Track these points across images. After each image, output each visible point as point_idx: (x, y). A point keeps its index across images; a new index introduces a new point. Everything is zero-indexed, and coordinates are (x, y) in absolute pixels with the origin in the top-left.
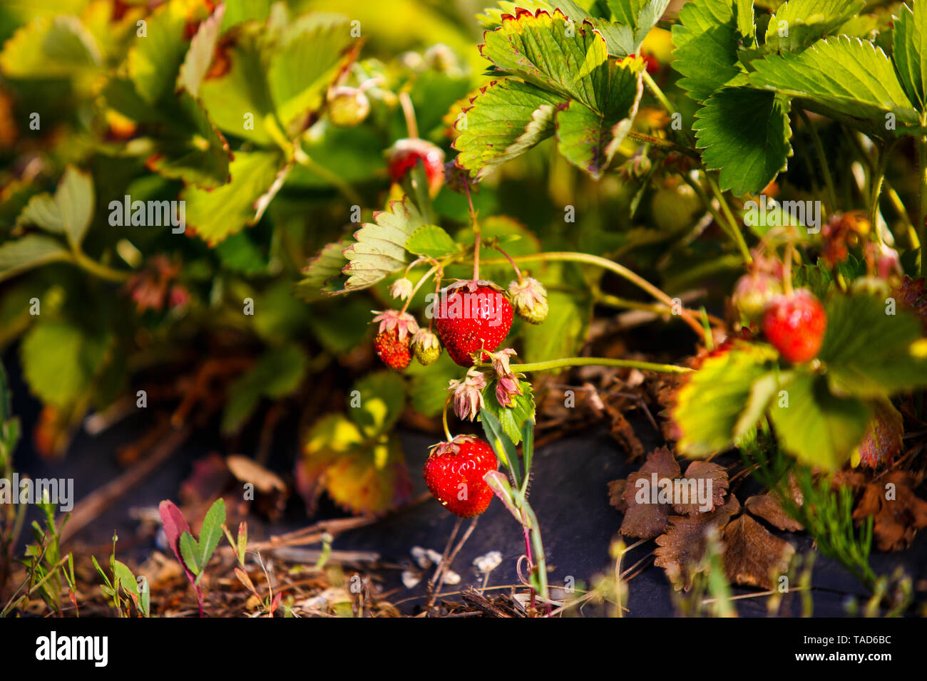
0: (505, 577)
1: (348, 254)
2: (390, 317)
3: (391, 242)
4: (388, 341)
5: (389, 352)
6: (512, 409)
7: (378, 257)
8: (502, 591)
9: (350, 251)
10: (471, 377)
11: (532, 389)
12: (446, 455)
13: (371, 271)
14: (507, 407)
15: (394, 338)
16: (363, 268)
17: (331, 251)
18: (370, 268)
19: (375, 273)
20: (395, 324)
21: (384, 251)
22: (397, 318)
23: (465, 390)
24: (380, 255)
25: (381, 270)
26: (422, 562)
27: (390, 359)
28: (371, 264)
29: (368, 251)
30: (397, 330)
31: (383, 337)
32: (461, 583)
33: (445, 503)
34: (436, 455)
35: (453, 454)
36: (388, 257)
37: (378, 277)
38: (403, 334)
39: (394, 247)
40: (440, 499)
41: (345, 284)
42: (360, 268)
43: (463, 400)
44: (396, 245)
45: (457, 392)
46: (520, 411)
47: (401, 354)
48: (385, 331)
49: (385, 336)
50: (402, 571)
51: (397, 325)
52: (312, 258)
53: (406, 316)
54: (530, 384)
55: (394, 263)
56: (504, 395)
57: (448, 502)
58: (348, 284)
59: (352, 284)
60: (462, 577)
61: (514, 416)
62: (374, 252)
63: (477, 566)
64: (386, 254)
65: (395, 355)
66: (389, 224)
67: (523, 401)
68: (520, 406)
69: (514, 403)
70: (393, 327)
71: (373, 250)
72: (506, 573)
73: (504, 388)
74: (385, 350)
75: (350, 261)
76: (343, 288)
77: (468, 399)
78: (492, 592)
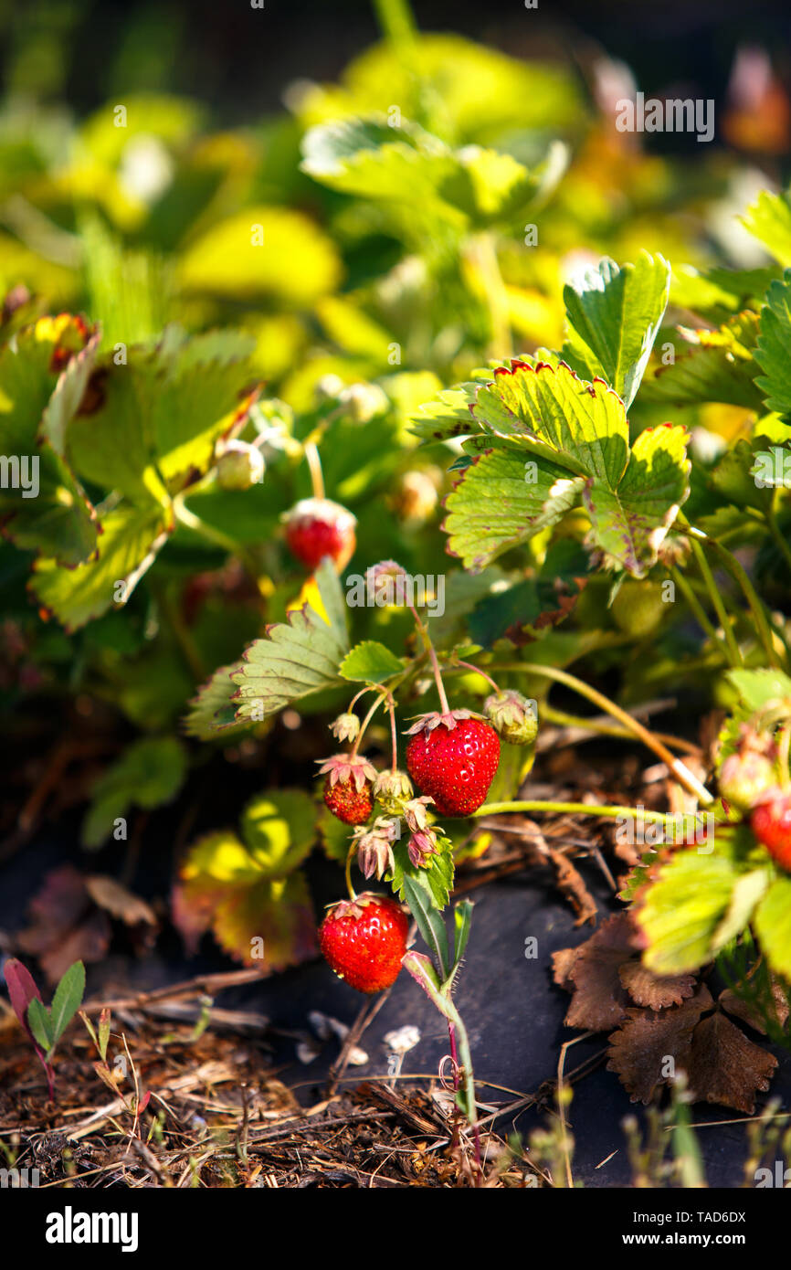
0: (423, 1063)
1: (237, 678)
2: (340, 764)
3: (289, 661)
4: (343, 794)
5: (345, 807)
6: (427, 871)
7: (276, 680)
8: (419, 1081)
9: (240, 675)
10: (379, 828)
11: (451, 847)
12: (346, 919)
13: (268, 697)
14: (421, 868)
15: (350, 789)
16: (257, 694)
17: (221, 678)
18: (266, 693)
19: (272, 700)
20: (349, 772)
21: (282, 673)
22: (349, 764)
23: (371, 842)
24: (278, 677)
25: (280, 696)
26: (322, 1032)
27: (348, 815)
28: (267, 689)
29: (262, 673)
30: (352, 779)
31: (336, 790)
32: (369, 1063)
33: (341, 976)
34: (334, 917)
35: (353, 918)
36: (287, 679)
37: (277, 704)
38: (361, 783)
39: (294, 667)
40: (335, 971)
41: (235, 715)
42: (253, 695)
43: (368, 856)
44: (296, 663)
45: (362, 844)
46: (437, 873)
47: (361, 806)
48: (338, 783)
49: (339, 789)
50: (297, 1041)
51: (352, 773)
52: (202, 687)
53: (359, 760)
54: (450, 841)
55: (297, 686)
56: (417, 854)
57: (345, 974)
58: (239, 715)
59: (244, 715)
60: (369, 1056)
61: (429, 879)
62: (270, 675)
63: (388, 1044)
64: (285, 675)
65: (354, 809)
66: (287, 640)
67: (441, 860)
68: (436, 866)
69: (429, 864)
70: (348, 776)
71: (267, 672)
72: (424, 1057)
73: (417, 846)
74: (341, 805)
75: (239, 686)
76: (234, 719)
77: (374, 854)
78: (408, 1082)
